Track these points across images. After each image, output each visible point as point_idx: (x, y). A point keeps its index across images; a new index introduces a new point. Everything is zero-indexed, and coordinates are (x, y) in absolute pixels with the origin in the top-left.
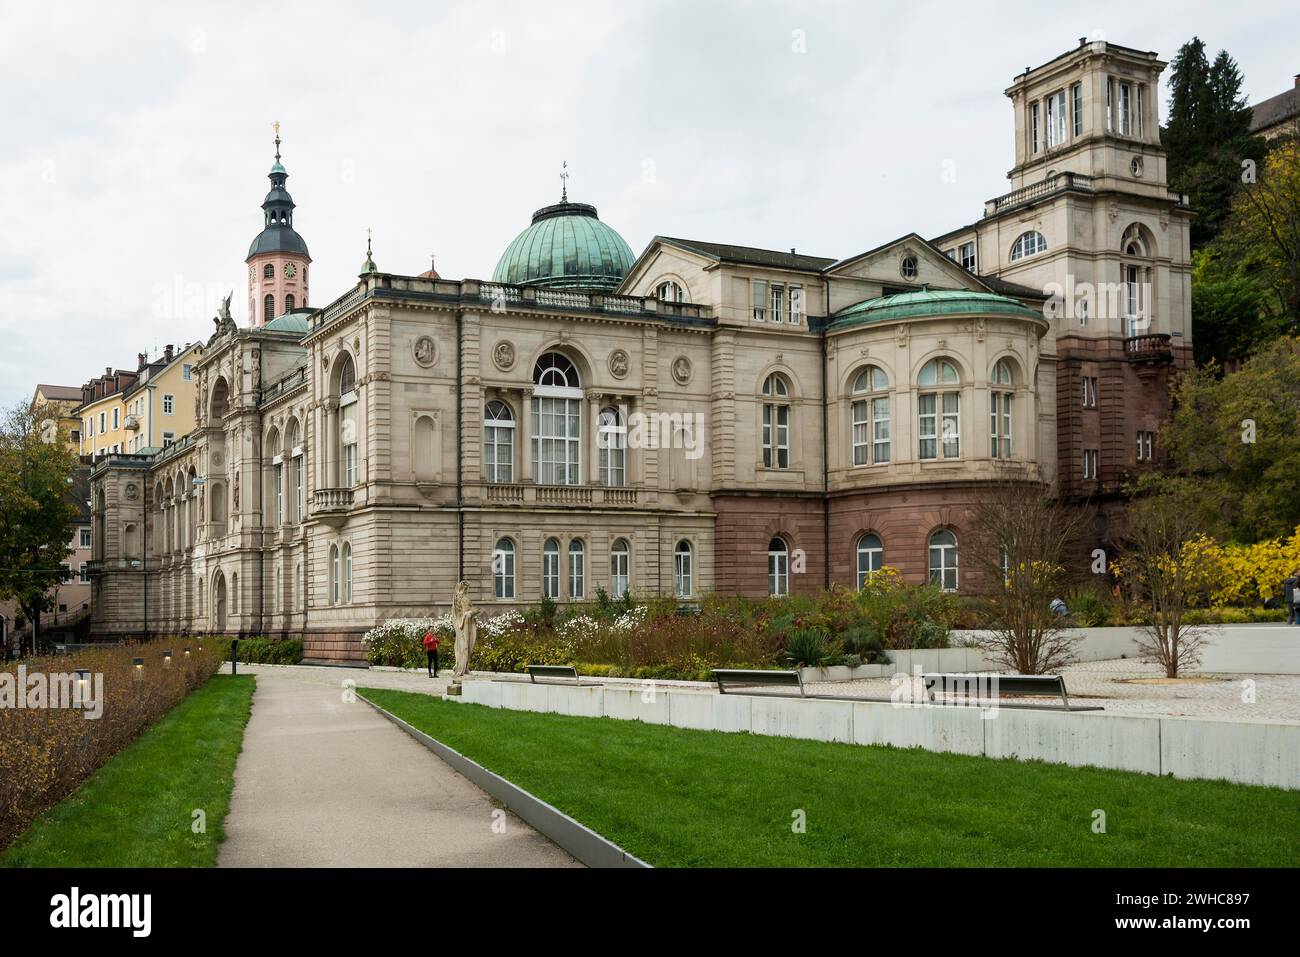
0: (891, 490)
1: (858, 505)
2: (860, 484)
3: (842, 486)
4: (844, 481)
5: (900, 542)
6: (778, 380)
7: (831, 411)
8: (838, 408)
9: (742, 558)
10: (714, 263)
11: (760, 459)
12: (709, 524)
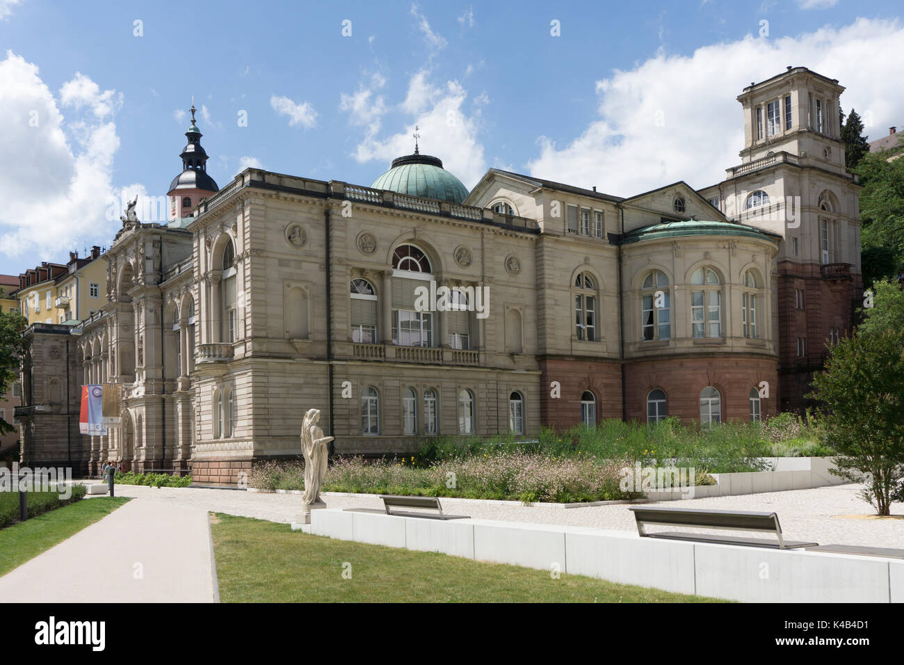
1: (647, 369)
2: (649, 353)
3: (635, 355)
6: (587, 278)
7: (627, 302)
8: (631, 299)
9: (561, 406)
10: (537, 188)
11: (574, 333)
12: (536, 380)
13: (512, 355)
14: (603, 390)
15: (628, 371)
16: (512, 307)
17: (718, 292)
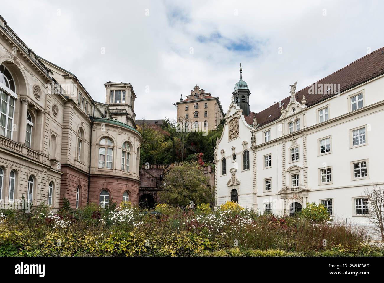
0: (115, 177)
1: (102, 180)
2: (104, 173)
3: (96, 173)
4: (97, 172)
5: (116, 194)
6: (81, 130)
7: (92, 148)
8: (96, 147)
9: (70, 193)
10: (69, 75)
11: (76, 156)
12: (60, 177)
13: (52, 161)
14: (83, 188)
15: (91, 180)
16: (53, 133)
17: (129, 154)
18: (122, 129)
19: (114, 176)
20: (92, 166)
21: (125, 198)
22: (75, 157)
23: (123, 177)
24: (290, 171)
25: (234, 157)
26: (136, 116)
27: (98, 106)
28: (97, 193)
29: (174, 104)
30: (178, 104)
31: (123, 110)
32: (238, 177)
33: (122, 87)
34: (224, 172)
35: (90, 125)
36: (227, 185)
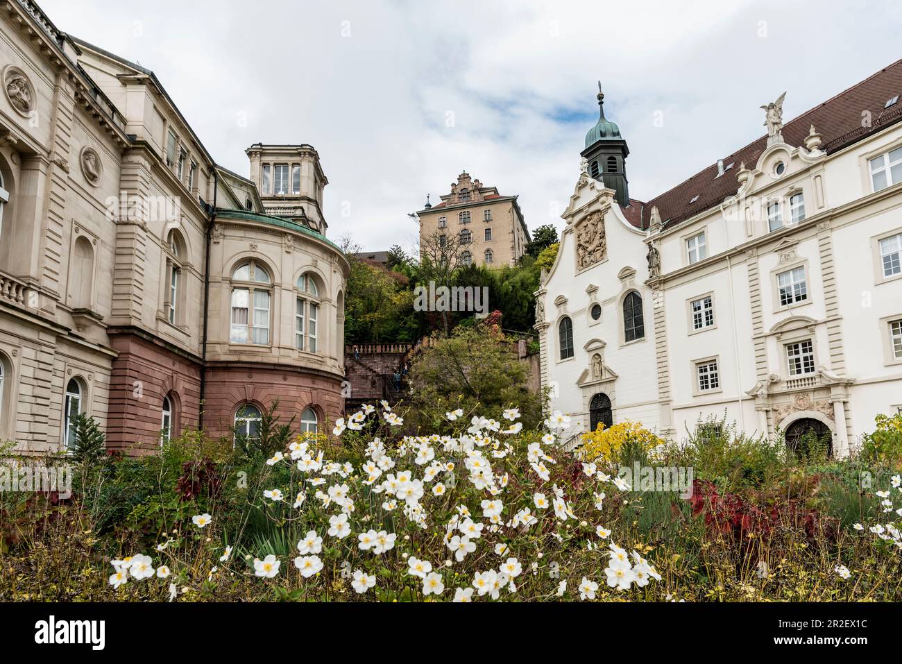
0: (276, 367)
1: (241, 377)
2: (244, 358)
3: (223, 358)
4: (226, 354)
5: (281, 414)
7: (213, 289)
8: (221, 287)
9: (141, 412)
10: (137, 73)
11: (162, 308)
12: (107, 364)
13: (77, 313)
14: (183, 398)
15: (210, 377)
16: (82, 233)
17: (315, 306)
18: (296, 238)
19: (275, 365)
20: (210, 338)
21: (306, 424)
22: (158, 311)
23: (301, 368)
24: (778, 333)
25: (596, 311)
26: (327, 227)
27: (229, 182)
28: (225, 412)
29: (413, 216)
30: (420, 214)
31: (295, 208)
32: (609, 360)
33: (291, 155)
34: (567, 352)
35: (205, 226)
36: (578, 383)
